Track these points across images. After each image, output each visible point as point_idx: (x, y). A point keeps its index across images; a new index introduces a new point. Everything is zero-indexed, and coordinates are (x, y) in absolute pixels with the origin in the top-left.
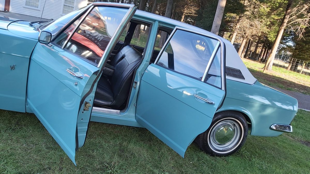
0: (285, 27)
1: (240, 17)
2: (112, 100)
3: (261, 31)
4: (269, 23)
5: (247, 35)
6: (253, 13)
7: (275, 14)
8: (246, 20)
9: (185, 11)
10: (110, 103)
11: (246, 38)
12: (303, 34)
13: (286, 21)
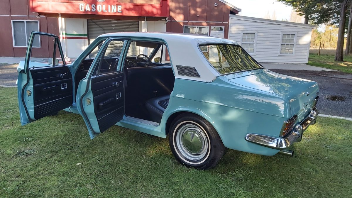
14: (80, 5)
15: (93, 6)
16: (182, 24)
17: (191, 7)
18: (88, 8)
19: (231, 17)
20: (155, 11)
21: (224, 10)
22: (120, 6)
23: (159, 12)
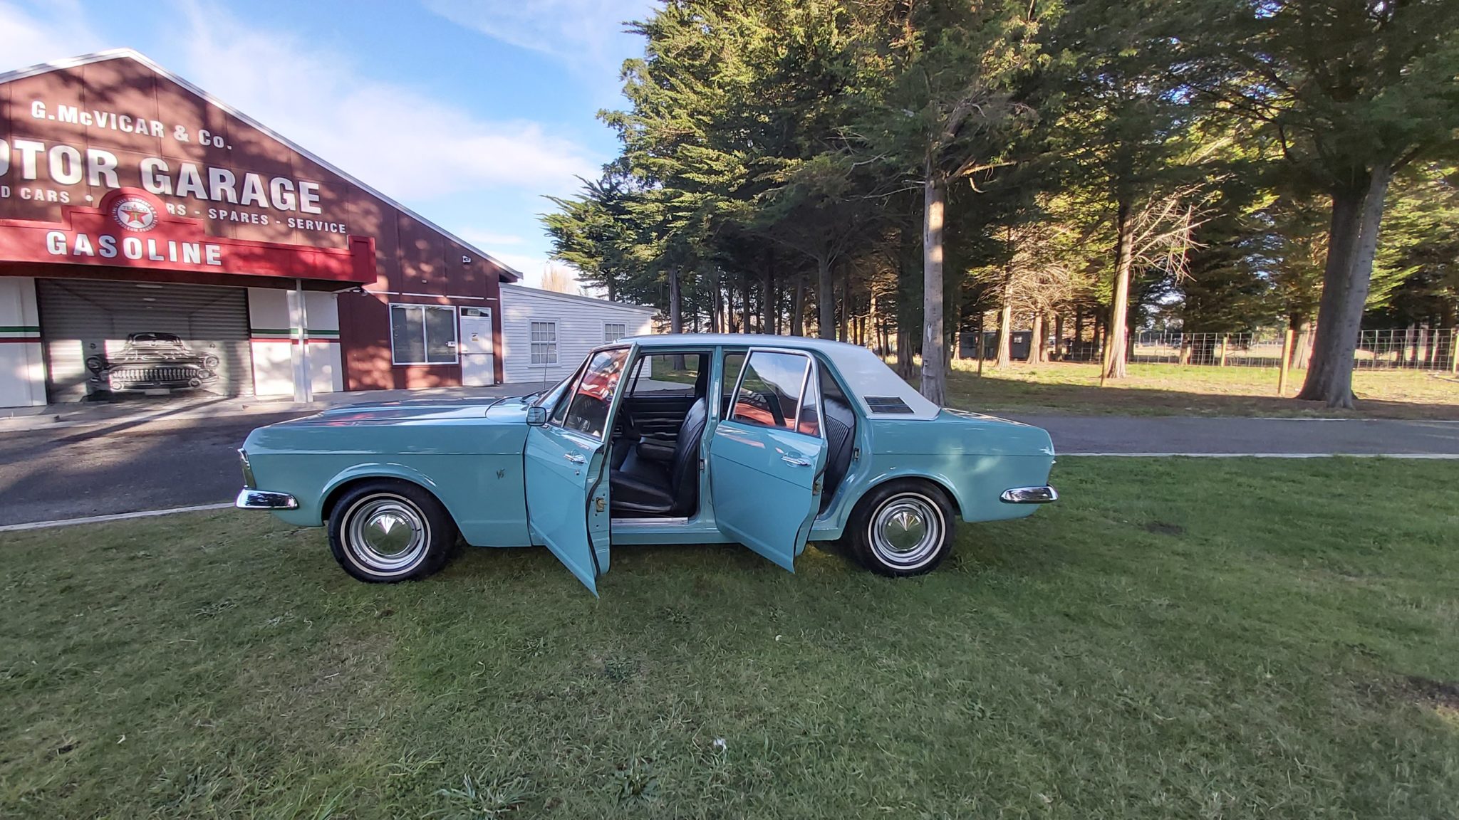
0: (1128, 264)
1: (1008, 270)
2: (671, 501)
3: (1071, 287)
4: (1084, 265)
5: (1039, 306)
6: (1037, 253)
7: (1093, 241)
8: (1026, 272)
9: (874, 289)
10: (668, 508)
11: (1040, 312)
12: (1184, 267)
13: (1127, 249)
14: (51, 237)
15: (107, 241)
16: (384, 300)
17: (403, 261)
18: (84, 245)
19: (503, 289)
20: (334, 264)
21: (487, 271)
22: (217, 248)
23: (348, 269)
